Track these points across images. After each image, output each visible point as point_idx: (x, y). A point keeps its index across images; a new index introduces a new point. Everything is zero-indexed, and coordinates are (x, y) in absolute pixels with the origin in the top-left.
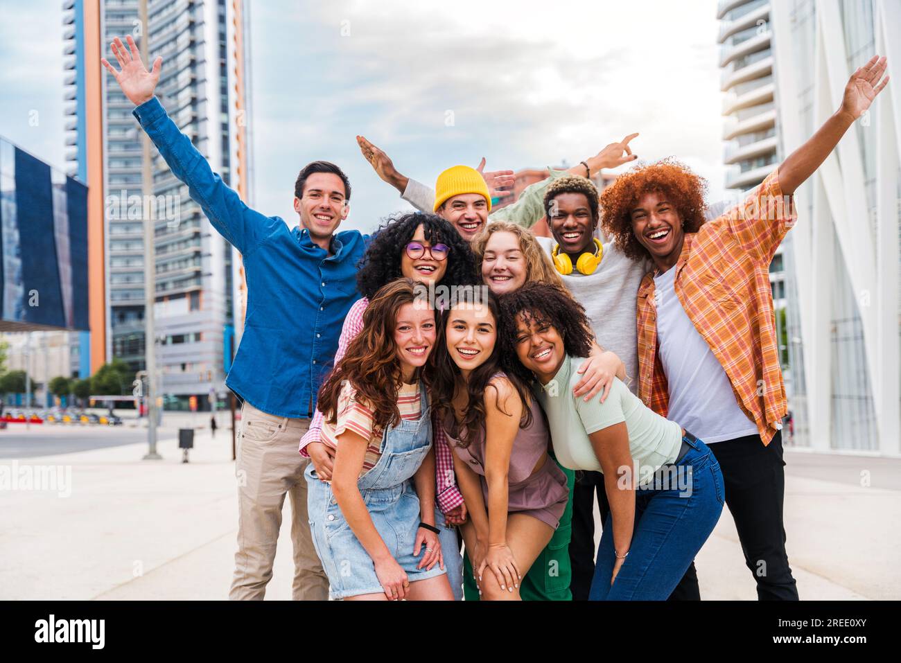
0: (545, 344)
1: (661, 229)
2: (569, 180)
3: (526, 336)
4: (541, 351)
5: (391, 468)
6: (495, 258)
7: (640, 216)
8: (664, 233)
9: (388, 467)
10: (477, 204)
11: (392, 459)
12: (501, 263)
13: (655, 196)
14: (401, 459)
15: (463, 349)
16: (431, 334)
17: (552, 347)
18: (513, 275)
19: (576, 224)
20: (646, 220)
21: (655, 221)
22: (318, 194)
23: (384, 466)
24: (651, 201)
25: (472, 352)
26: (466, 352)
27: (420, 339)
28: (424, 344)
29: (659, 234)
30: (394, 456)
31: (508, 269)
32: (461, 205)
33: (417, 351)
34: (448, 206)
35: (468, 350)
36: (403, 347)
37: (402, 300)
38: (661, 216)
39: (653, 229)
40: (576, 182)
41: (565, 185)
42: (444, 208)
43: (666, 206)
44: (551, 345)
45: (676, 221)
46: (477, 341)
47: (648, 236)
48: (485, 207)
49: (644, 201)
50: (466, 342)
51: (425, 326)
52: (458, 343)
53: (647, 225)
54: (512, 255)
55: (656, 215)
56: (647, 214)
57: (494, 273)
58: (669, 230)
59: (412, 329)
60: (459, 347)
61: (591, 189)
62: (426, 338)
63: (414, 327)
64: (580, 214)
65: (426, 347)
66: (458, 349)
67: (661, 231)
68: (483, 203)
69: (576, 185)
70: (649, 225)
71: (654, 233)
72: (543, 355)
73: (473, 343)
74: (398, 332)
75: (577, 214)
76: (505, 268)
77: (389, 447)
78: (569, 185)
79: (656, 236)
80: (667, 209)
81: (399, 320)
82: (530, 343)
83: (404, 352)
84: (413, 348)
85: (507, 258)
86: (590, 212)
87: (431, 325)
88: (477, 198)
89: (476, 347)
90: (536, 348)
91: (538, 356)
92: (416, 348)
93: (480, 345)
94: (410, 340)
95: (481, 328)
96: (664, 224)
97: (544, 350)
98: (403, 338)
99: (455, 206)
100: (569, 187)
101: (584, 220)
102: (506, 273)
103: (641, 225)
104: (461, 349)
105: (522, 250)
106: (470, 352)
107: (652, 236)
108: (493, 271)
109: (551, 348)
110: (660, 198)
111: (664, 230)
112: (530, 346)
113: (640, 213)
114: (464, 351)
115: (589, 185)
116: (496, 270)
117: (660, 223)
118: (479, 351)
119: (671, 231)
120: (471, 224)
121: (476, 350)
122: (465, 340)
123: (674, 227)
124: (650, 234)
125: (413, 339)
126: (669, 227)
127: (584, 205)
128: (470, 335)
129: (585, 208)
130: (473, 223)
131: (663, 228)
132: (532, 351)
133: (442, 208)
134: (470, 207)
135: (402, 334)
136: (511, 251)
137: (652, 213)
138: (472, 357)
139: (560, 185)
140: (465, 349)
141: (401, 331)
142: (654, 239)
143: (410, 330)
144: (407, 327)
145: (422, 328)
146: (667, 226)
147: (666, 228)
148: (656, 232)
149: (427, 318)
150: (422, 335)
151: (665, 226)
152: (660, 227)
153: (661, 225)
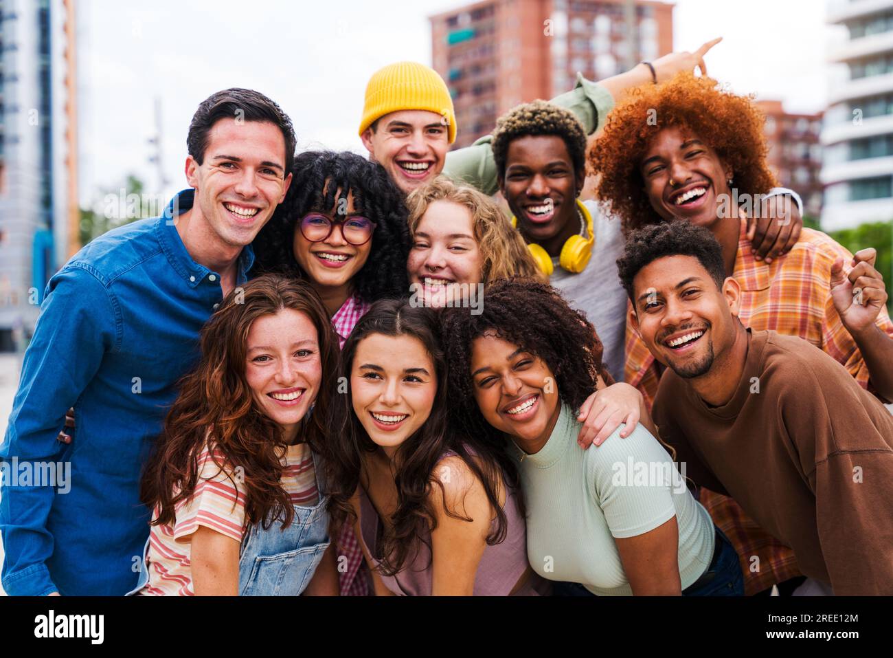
0: (526, 391)
1: (692, 185)
2: (535, 113)
3: (494, 377)
4: (519, 403)
5: (259, 581)
6: (429, 246)
7: (656, 170)
8: (697, 192)
9: (255, 580)
10: (432, 129)
11: (259, 566)
12: (438, 255)
13: (676, 132)
14: (276, 566)
15: (380, 413)
16: (311, 368)
17: (538, 393)
18: (455, 277)
19: (548, 191)
20: (665, 175)
21: (681, 172)
23: (246, 577)
24: (669, 143)
25: (395, 419)
26: (385, 418)
27: (287, 375)
28: (298, 385)
29: (690, 195)
30: (262, 561)
31: (448, 265)
32: (403, 129)
33: (285, 397)
34: (382, 128)
35: (388, 415)
36: (261, 391)
37: (254, 310)
38: (691, 165)
39: (679, 187)
40: (547, 118)
41: (527, 122)
42: (375, 132)
43: (695, 147)
44: (536, 391)
45: (717, 172)
46: (403, 398)
47: (673, 201)
48: (444, 136)
49: (658, 143)
50: (384, 404)
51: (300, 353)
52: (372, 403)
53: (668, 183)
54: (458, 242)
55: (681, 164)
56: (666, 164)
57: (424, 272)
58: (706, 187)
59: (275, 360)
60: (374, 410)
61: (572, 127)
62: (300, 375)
63: (278, 356)
64: (554, 172)
65: (303, 390)
66: (371, 413)
67: (692, 189)
68: (440, 128)
69: (547, 123)
70: (671, 182)
71: (681, 194)
72: (523, 409)
73: (397, 404)
74: (250, 365)
75: (549, 171)
76: (443, 264)
77: (254, 547)
78: (534, 122)
79: (686, 197)
80: (700, 152)
81: (252, 344)
82: (501, 389)
83: (264, 400)
84: (278, 392)
85: (449, 248)
86: (570, 167)
87: (310, 352)
88: (431, 119)
89: (402, 409)
90: (511, 399)
91: (514, 411)
92: (283, 392)
93: (409, 405)
94: (273, 378)
95: (409, 376)
96: (696, 177)
97: (525, 401)
98: (260, 375)
99: (392, 131)
100: (535, 126)
101: (560, 183)
102: (445, 274)
103: (659, 183)
104: (376, 413)
105: (477, 238)
106: (391, 419)
107: (680, 200)
108: (423, 267)
109: (537, 396)
110: (683, 134)
111: (699, 187)
112: (501, 394)
113: (655, 165)
114: (381, 418)
115: (568, 121)
116: (427, 267)
117: (690, 175)
118: (407, 416)
119: (710, 189)
120: (417, 163)
121: (401, 415)
122: (381, 399)
123: (716, 181)
124: (675, 197)
125: (277, 378)
126: (705, 182)
127: (559, 156)
128: (391, 390)
129: (562, 160)
130: (422, 162)
131: (695, 184)
132: (504, 403)
133: (371, 131)
134: (419, 133)
135: (258, 369)
136: (456, 236)
137: (674, 160)
138: (396, 425)
139: (519, 122)
140: (383, 414)
141: (256, 363)
142: (685, 202)
143: (272, 361)
144: (266, 357)
145: (292, 358)
146: (702, 180)
147: (701, 183)
148: (686, 192)
149: (301, 340)
150: (293, 370)
151: (699, 181)
152: (691, 183)
153: (693, 179)
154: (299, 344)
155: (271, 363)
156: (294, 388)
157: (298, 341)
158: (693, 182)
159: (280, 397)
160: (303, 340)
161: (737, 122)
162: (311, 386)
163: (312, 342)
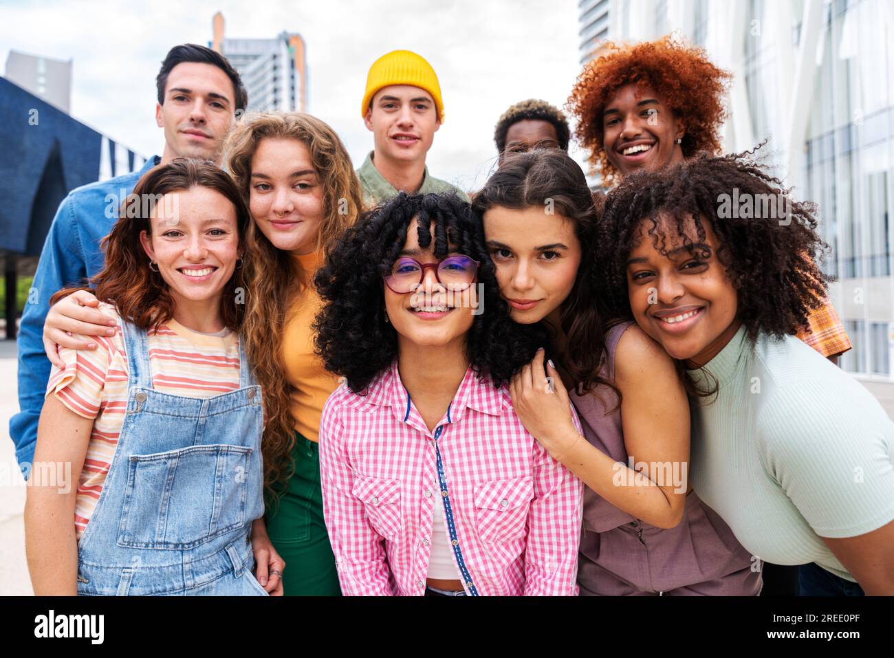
1: (640, 141)
6: (272, 189)
7: (612, 121)
8: (643, 148)
10: (418, 105)
11: (135, 467)
12: (283, 198)
13: (637, 89)
16: (223, 247)
20: (618, 127)
21: (632, 127)
22: (185, 96)
24: (630, 98)
29: (635, 149)
31: (296, 209)
33: (194, 273)
34: (375, 105)
36: (167, 266)
38: (642, 122)
39: (627, 141)
40: (540, 105)
41: (524, 109)
45: (666, 133)
47: (620, 151)
48: (431, 112)
49: (620, 97)
51: (212, 231)
53: (618, 136)
54: (302, 180)
55: (635, 120)
56: (621, 118)
57: (273, 217)
58: (652, 145)
59: (185, 236)
62: (210, 252)
63: (188, 233)
67: (639, 144)
69: (540, 109)
70: (621, 135)
71: (627, 148)
74: (160, 239)
78: (529, 109)
79: (631, 150)
81: (161, 219)
83: (173, 274)
84: (187, 268)
92: (193, 269)
94: (181, 254)
96: (645, 135)
98: (168, 249)
99: (383, 106)
103: (611, 135)
107: (625, 152)
111: (645, 144)
113: (611, 117)
117: (639, 131)
119: (655, 147)
123: (661, 141)
124: (622, 149)
125: (186, 253)
126: (652, 141)
127: (550, 135)
131: (643, 140)
133: (370, 110)
134: (406, 108)
135: (169, 244)
136: (299, 174)
137: (629, 115)
141: (167, 238)
142: (629, 155)
143: (183, 237)
144: (178, 233)
145: (204, 235)
146: (650, 139)
147: (648, 140)
148: (632, 146)
149: (213, 219)
150: (203, 247)
151: (646, 139)
152: (639, 139)
153: (642, 136)
154: (211, 222)
155: (181, 239)
156: (204, 266)
157: (210, 219)
158: (642, 139)
159: (188, 272)
160: (216, 218)
161: (700, 87)
162: (223, 264)
163: (226, 222)
